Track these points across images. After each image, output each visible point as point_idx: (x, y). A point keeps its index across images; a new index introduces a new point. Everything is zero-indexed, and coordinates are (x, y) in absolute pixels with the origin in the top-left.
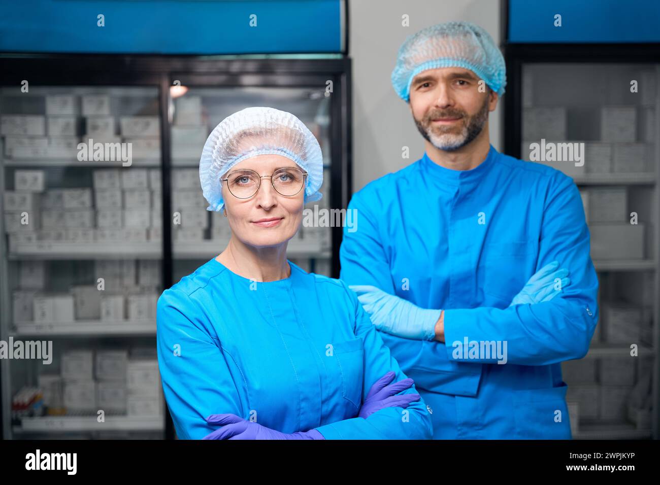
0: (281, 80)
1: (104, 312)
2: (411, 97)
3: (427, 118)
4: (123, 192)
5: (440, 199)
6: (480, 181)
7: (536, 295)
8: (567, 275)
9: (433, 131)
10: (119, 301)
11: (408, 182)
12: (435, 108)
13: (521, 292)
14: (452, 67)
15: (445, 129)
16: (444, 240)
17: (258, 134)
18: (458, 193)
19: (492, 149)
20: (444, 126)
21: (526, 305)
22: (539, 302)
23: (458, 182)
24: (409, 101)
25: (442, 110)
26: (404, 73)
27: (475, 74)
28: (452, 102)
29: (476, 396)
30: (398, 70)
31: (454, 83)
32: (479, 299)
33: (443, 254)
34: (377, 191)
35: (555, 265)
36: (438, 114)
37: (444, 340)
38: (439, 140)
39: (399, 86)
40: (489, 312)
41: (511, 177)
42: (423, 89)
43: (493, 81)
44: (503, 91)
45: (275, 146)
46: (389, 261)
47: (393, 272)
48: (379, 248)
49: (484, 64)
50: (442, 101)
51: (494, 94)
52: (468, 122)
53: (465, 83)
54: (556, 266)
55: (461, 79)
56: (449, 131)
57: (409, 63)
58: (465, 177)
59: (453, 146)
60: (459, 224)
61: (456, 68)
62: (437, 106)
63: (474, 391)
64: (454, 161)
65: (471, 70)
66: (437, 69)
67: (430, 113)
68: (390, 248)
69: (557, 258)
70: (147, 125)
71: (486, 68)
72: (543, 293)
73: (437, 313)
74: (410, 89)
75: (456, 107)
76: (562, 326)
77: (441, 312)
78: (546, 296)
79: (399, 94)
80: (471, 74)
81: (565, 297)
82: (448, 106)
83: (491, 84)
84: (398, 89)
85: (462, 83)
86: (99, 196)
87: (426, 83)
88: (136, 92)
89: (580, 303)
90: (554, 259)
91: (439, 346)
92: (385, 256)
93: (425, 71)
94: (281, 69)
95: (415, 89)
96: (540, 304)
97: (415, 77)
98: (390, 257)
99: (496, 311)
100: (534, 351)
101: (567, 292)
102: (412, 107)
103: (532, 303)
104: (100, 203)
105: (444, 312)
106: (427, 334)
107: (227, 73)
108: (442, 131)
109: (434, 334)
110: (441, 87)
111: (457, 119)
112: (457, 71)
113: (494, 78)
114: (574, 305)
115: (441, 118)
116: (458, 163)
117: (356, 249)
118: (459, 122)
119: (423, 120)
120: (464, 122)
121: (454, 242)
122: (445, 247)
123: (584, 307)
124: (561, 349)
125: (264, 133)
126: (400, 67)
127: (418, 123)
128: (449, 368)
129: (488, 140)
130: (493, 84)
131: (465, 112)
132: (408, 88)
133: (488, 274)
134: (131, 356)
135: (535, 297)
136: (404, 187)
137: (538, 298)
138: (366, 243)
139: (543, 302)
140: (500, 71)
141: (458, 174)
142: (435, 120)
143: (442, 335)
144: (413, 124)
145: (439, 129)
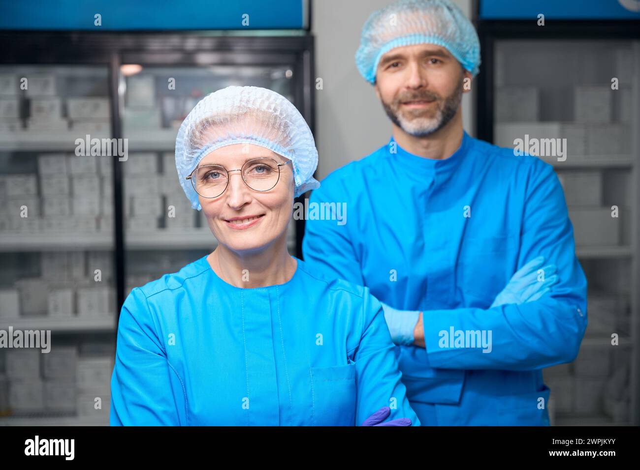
0: (240, 58)
1: (51, 306)
2: (378, 79)
3: (397, 101)
4: (71, 179)
5: (413, 189)
6: (455, 170)
7: (522, 293)
8: (554, 271)
9: (404, 115)
10: (68, 295)
11: (375, 171)
12: (405, 90)
13: (505, 291)
14: (424, 44)
15: (417, 113)
16: (420, 236)
17: (221, 122)
18: (433, 183)
19: (465, 135)
20: (416, 110)
21: (513, 305)
22: (526, 301)
23: (433, 172)
24: (375, 82)
25: (413, 92)
26: (370, 53)
27: (448, 51)
28: (424, 82)
29: (458, 404)
30: (363, 50)
31: (426, 62)
32: (458, 299)
33: (419, 251)
34: (343, 181)
35: (540, 260)
36: (409, 95)
37: (425, 345)
38: (411, 126)
39: (364, 67)
40: (473, 313)
41: (488, 164)
42: (392, 69)
43: (468, 60)
44: (477, 71)
45: (243, 134)
46: (359, 259)
47: (366, 272)
48: (348, 245)
49: (458, 40)
50: (414, 81)
51: (467, 73)
52: (442, 105)
53: (438, 62)
54: (542, 262)
55: (434, 57)
56: (422, 115)
57: (376, 41)
58: (441, 166)
59: (427, 131)
60: (434, 217)
61: (428, 45)
62: (408, 88)
63: (456, 398)
64: (427, 147)
65: (444, 47)
66: (407, 46)
67: (401, 96)
68: (361, 246)
69: (543, 252)
70: (96, 107)
71: (460, 45)
72: (529, 291)
73: (414, 315)
74: (377, 70)
75: (428, 88)
76: (552, 328)
77: (420, 314)
78: (532, 295)
79: (364, 75)
80: (445, 51)
81: (555, 297)
82: (420, 86)
83: (464, 63)
84: (362, 70)
85: (435, 62)
86: (44, 182)
87: (395, 62)
88: (81, 72)
89: (570, 304)
90: (539, 254)
91: (419, 352)
92: (355, 254)
93: (394, 49)
94: (239, 46)
95: (383, 69)
96: (527, 305)
97: (382, 57)
98: (360, 254)
99: (479, 311)
100: (522, 356)
101: (557, 291)
102: (379, 90)
103: (518, 304)
104: (46, 191)
105: (422, 313)
106: (404, 338)
107: (181, 50)
108: (413, 115)
109: (412, 339)
110: (413, 66)
111: (429, 102)
112: (430, 49)
113: (468, 56)
114: (565, 306)
115: (412, 100)
116: (431, 150)
117: (323, 246)
118: (432, 106)
119: (393, 103)
120: (438, 105)
121: (430, 237)
122: (420, 243)
123: (575, 307)
124: (550, 353)
125: (229, 120)
126: (366, 46)
127: (386, 106)
128: (429, 375)
129: (461, 125)
130: (468, 62)
131: (438, 95)
132: (375, 69)
133: (468, 273)
134: (81, 353)
135: (521, 295)
136: (371, 176)
137: (524, 297)
138: (333, 239)
139: (529, 303)
140: (474, 48)
141: (434, 162)
142: (406, 103)
143: (422, 340)
144: (381, 107)
145: (411, 113)
